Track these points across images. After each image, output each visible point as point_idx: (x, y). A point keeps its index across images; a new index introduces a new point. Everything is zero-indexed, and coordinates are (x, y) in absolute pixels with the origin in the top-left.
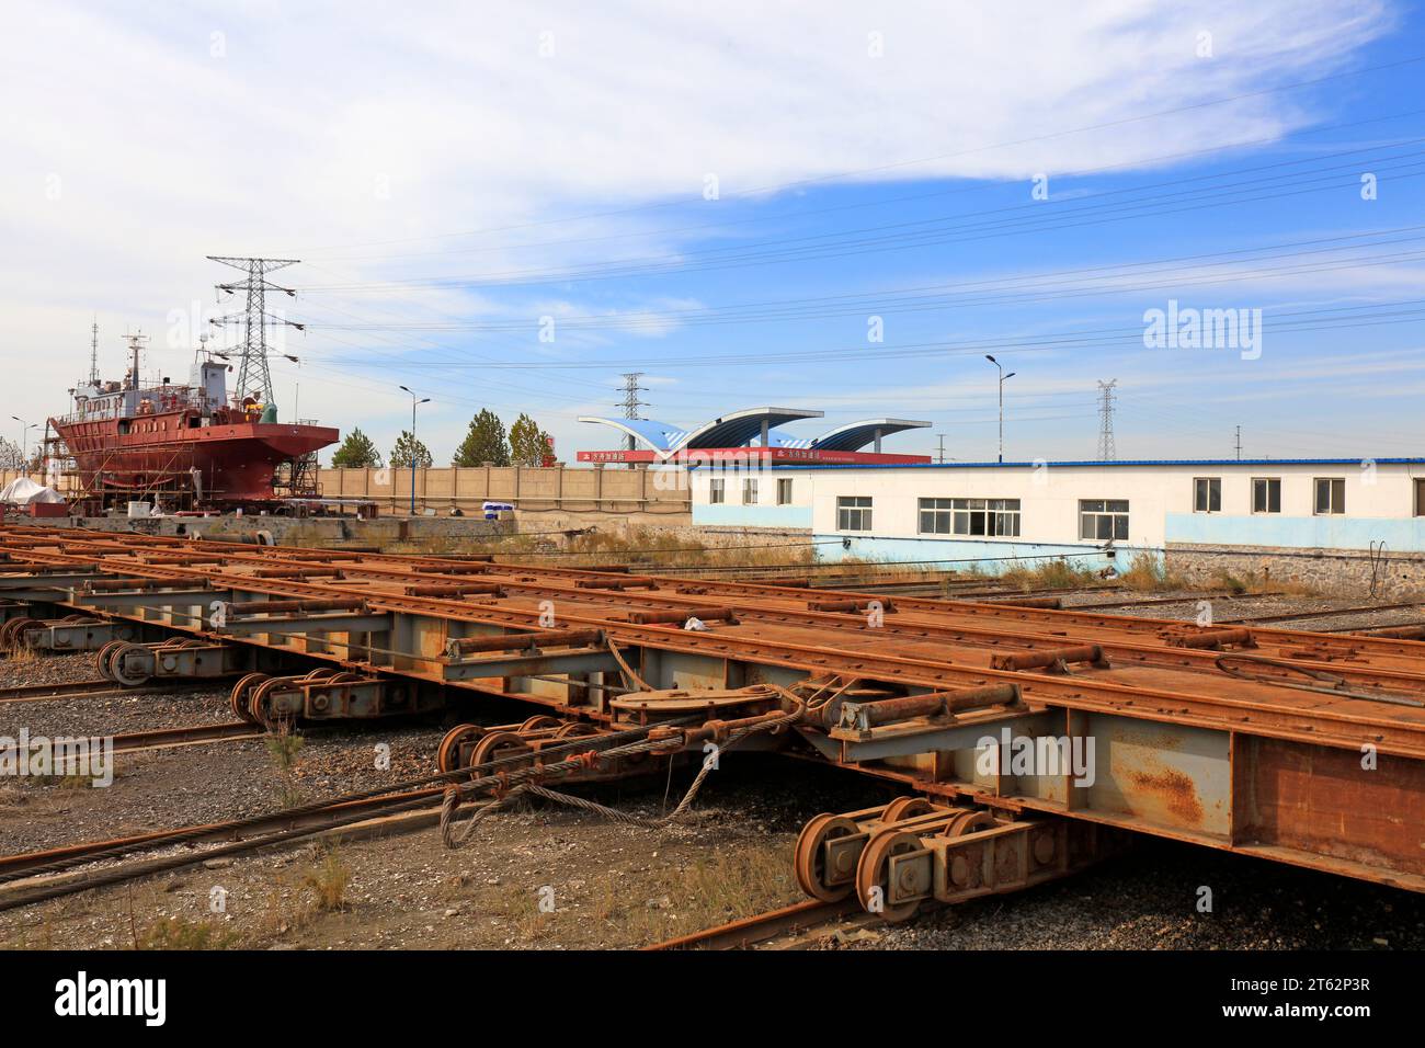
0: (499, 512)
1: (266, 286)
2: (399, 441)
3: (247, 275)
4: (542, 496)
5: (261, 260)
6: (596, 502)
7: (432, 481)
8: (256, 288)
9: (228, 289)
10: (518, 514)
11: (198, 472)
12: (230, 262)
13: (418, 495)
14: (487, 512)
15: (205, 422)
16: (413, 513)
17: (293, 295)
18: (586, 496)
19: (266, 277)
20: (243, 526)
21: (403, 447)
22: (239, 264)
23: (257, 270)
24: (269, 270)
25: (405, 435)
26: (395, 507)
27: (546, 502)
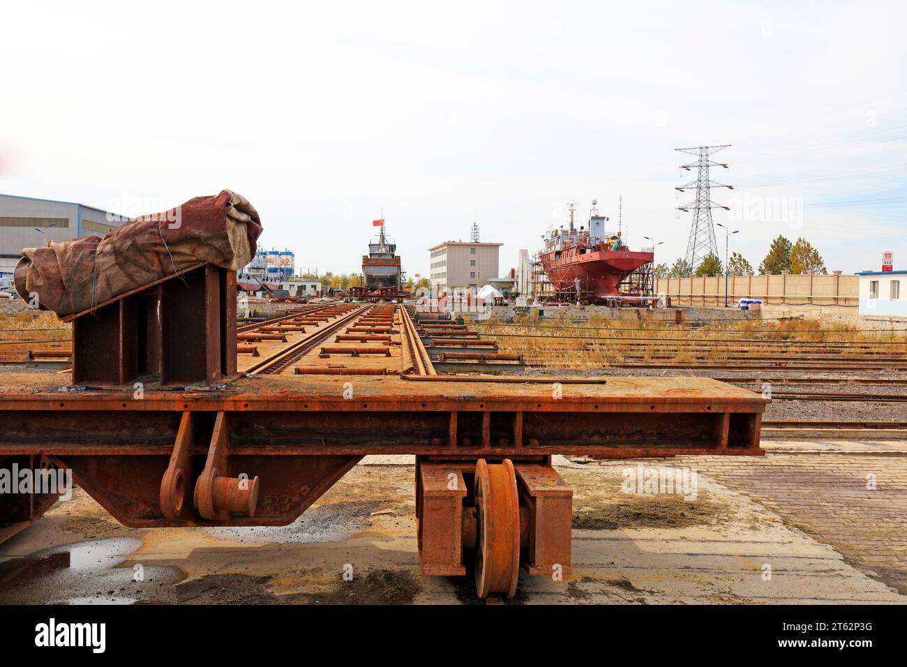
0: (749, 305)
1: (710, 163)
2: (731, 259)
3: (698, 158)
4: (800, 294)
5: (707, 148)
6: (835, 299)
7: (738, 285)
8: (704, 165)
9: (687, 168)
10: (762, 306)
11: (579, 281)
12: (688, 151)
13: (730, 294)
14: (742, 305)
15: (588, 251)
16: (726, 306)
17: (727, 167)
18: (828, 295)
19: (710, 158)
20: (576, 312)
21: (734, 263)
22: (693, 151)
23: (704, 154)
24: (712, 153)
25: (735, 255)
26: (718, 302)
27: (802, 299)
